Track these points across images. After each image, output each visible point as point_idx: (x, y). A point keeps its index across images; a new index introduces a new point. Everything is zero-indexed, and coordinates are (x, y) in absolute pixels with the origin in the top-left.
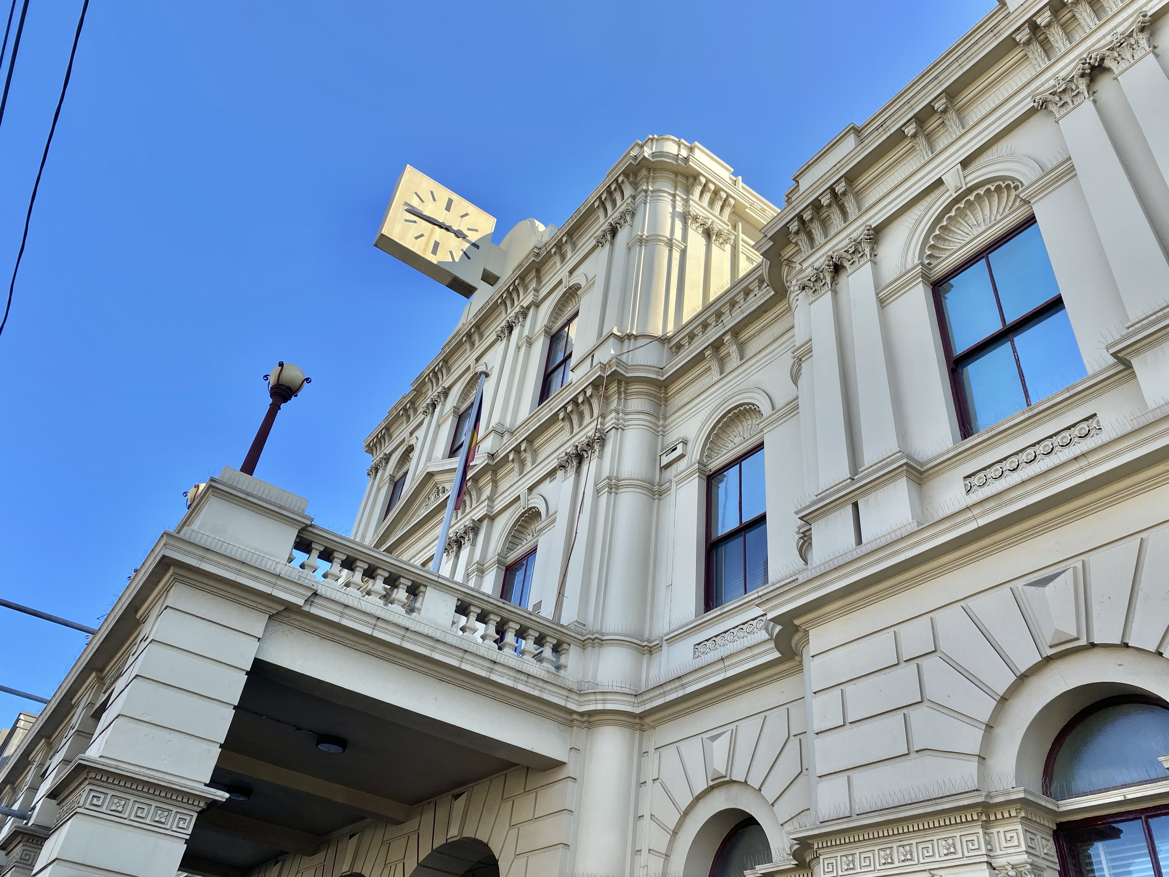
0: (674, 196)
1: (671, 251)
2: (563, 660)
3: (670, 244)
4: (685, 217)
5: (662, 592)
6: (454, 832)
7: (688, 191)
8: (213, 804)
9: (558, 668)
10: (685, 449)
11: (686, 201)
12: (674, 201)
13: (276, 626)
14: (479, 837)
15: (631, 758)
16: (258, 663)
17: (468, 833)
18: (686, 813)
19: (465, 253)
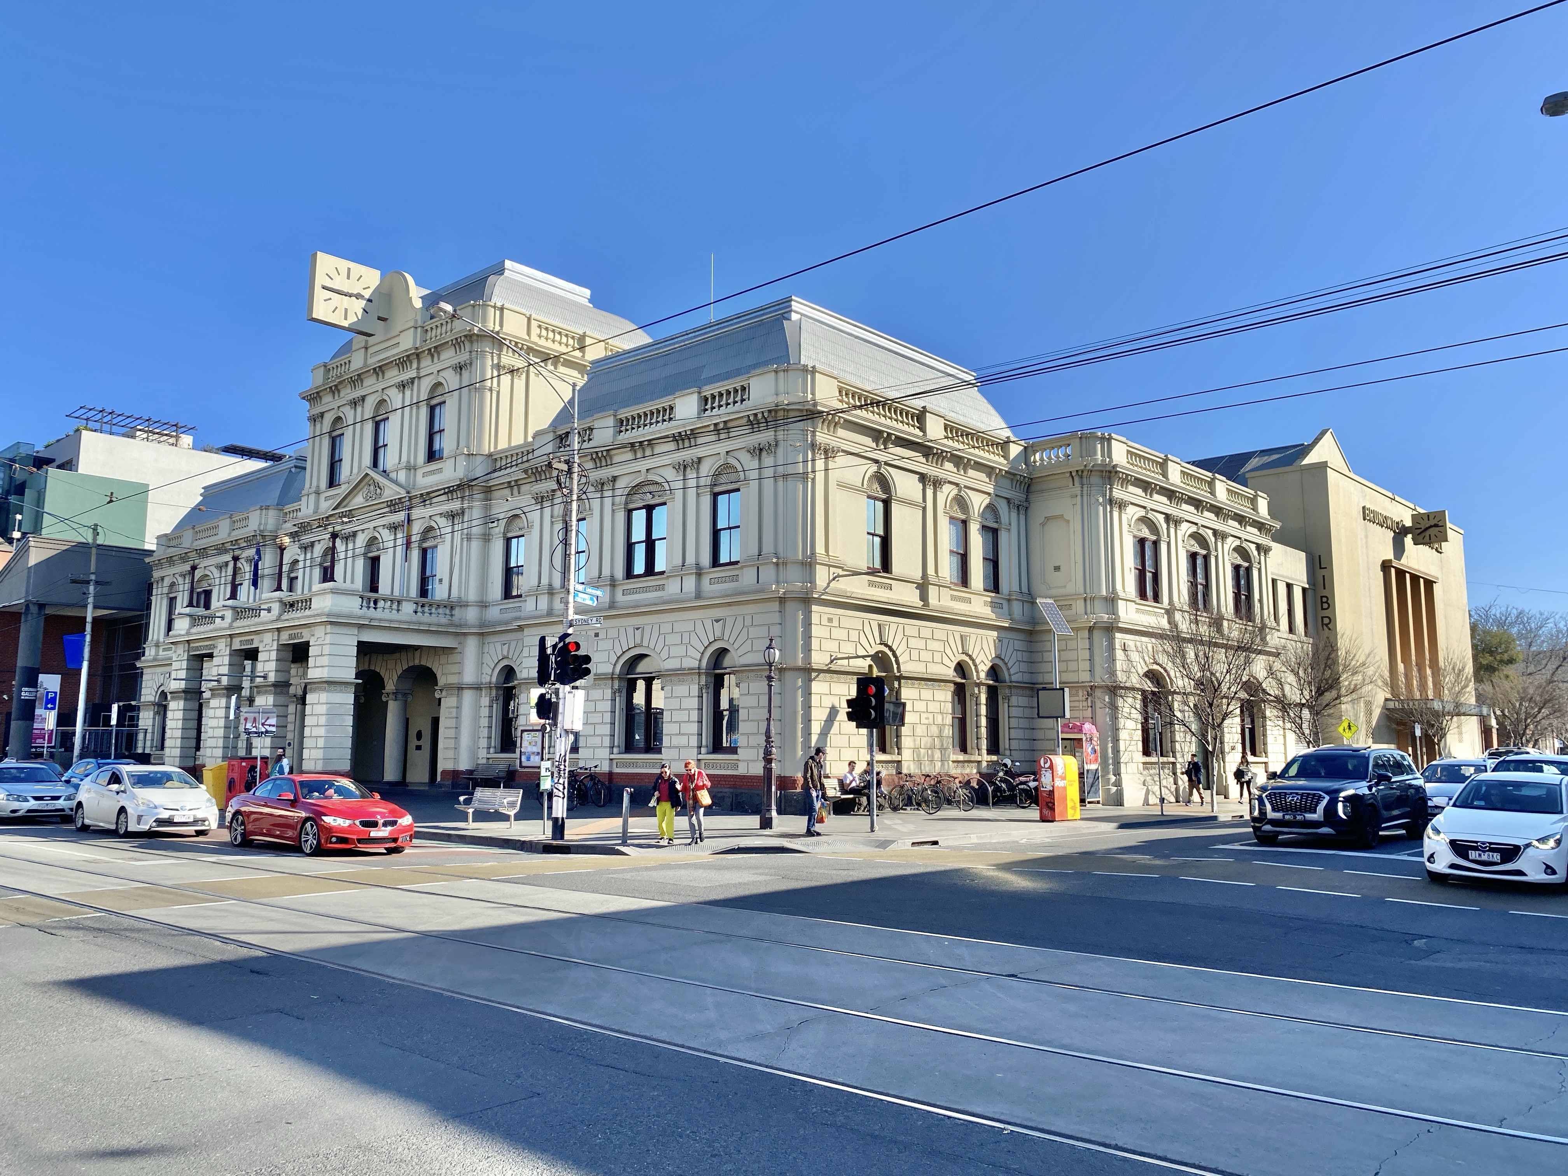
0: (492, 353)
1: (491, 394)
2: (453, 612)
3: (491, 390)
4: (498, 367)
5: (489, 585)
6: (417, 662)
7: (501, 350)
8: (357, 685)
9: (452, 615)
10: (498, 524)
11: (499, 356)
12: (492, 356)
13: (360, 629)
14: (428, 665)
15: (479, 646)
16: (359, 642)
17: (423, 663)
18: (493, 670)
19: (364, 310)
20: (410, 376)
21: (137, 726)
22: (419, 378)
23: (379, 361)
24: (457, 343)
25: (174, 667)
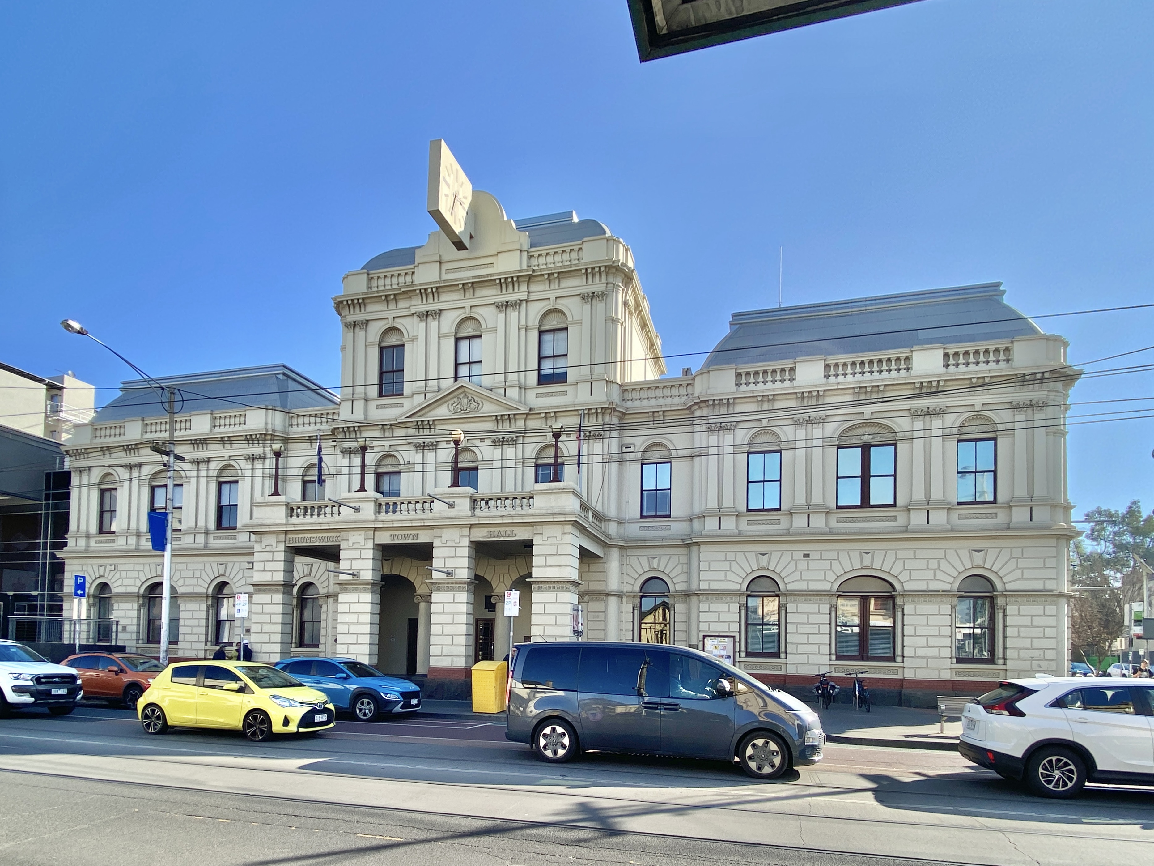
0: (623, 290)
5: (624, 503)
10: (634, 449)
15: (620, 558)
18: (636, 580)
20: (519, 297)
21: (61, 616)
22: (527, 301)
23: (475, 277)
24: (590, 273)
25: (257, 557)
